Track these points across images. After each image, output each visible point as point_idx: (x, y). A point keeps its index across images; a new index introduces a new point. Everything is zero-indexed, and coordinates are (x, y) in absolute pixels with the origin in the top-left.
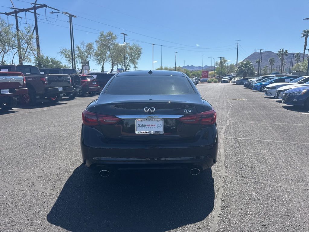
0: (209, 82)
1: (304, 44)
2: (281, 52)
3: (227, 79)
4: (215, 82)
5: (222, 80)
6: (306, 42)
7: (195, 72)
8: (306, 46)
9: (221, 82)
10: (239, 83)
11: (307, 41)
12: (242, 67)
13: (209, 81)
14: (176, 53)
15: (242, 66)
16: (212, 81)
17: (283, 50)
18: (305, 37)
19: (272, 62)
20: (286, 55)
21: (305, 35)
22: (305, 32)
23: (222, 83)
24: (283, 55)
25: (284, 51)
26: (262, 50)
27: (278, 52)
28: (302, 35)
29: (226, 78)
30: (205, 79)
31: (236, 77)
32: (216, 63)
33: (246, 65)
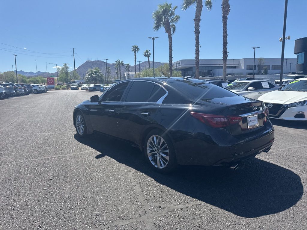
0: (57, 89)
2: (118, 62)
3: (76, 86)
4: (64, 89)
5: (71, 86)
6: (135, 56)
7: (33, 78)
8: (135, 58)
9: (70, 89)
10: (92, 90)
11: (136, 55)
12: (93, 75)
13: (57, 87)
14: (15, 55)
15: (92, 73)
16: (60, 88)
17: (119, 61)
18: (134, 51)
20: (123, 65)
21: (134, 50)
22: (134, 47)
23: (71, 90)
24: (120, 65)
25: (121, 62)
26: (107, 59)
27: (116, 63)
28: (132, 50)
29: (75, 85)
30: (52, 86)
31: (85, 84)
32: (58, 69)
33: (96, 72)
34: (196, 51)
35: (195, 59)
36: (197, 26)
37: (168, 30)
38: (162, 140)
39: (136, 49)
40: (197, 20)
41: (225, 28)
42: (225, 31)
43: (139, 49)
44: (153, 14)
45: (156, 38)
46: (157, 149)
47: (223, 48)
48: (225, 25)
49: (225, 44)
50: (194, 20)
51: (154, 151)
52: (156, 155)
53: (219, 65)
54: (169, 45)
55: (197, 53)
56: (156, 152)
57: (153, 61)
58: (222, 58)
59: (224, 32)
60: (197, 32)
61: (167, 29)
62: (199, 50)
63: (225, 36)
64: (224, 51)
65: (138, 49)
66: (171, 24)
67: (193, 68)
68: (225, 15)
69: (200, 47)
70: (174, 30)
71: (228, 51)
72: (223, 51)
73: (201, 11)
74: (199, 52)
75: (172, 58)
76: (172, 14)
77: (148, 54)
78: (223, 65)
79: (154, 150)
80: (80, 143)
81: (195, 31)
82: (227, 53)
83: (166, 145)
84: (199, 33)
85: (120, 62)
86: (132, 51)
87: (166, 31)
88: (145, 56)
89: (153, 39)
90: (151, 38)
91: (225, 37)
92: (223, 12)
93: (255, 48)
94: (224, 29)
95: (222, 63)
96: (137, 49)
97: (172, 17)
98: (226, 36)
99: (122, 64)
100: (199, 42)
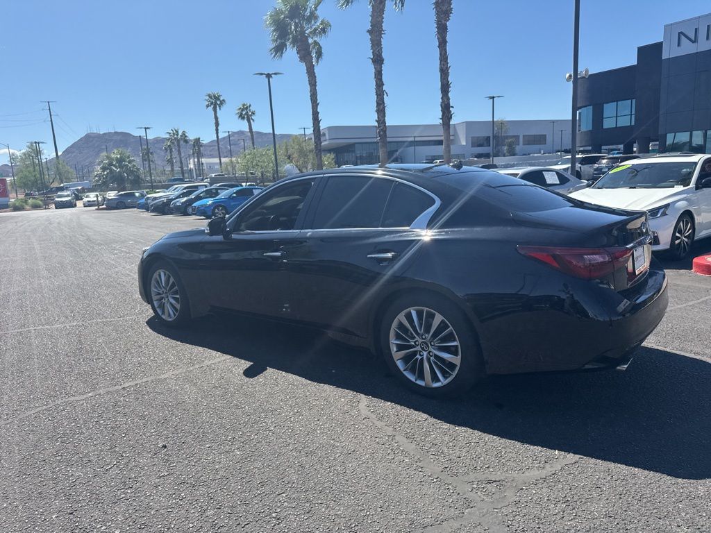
0: (16, 209)
1: (214, 122)
2: (174, 134)
3: (69, 198)
4: (36, 207)
5: (57, 199)
6: (216, 118)
8: (217, 124)
9: (53, 206)
10: (115, 206)
11: (218, 115)
12: (113, 168)
13: (17, 204)
15: (111, 164)
16: (24, 204)
17: (177, 132)
18: (212, 106)
19: (147, 155)
20: (186, 142)
21: (212, 103)
22: (211, 98)
23: (56, 208)
24: (178, 142)
25: (180, 133)
26: (148, 128)
27: (168, 136)
28: (207, 103)
29: (65, 196)
30: (1, 200)
31: (92, 191)
32: (12, 157)
33: (120, 161)
34: (378, 104)
35: (376, 124)
36: (376, 44)
37: (305, 55)
38: (438, 319)
39: (216, 102)
40: (376, 31)
41: (444, 52)
42: (444, 58)
43: (224, 100)
44: (267, 18)
45: (275, 74)
46: (420, 341)
47: (442, 98)
48: (443, 44)
49: (445, 88)
50: (368, 31)
51: (413, 347)
52: (418, 356)
53: (414, 137)
54: (311, 91)
55: (381, 109)
56: (418, 348)
57: (271, 132)
58: (441, 121)
59: (441, 61)
60: (378, 60)
61: (303, 52)
62: (384, 103)
63: (444, 68)
64: (443, 105)
65: (223, 102)
66: (310, 41)
67: (356, 145)
68: (443, 22)
69: (385, 96)
70: (319, 54)
71: (451, 105)
72: (441, 105)
73: (382, 11)
74: (384, 107)
75: (319, 122)
76: (313, 16)
77: (247, 113)
78: (442, 138)
79: (413, 344)
80: (179, 343)
81: (372, 57)
82: (451, 109)
83: (451, 328)
84: (383, 63)
85: (177, 135)
86: (208, 106)
87: (300, 58)
88: (242, 117)
89: (269, 76)
90: (262, 74)
91: (444, 72)
92: (438, 14)
93: (493, 98)
94: (440, 54)
95: (441, 131)
96: (218, 102)
97: (313, 22)
98: (447, 69)
99: (185, 138)
100: (383, 85)
